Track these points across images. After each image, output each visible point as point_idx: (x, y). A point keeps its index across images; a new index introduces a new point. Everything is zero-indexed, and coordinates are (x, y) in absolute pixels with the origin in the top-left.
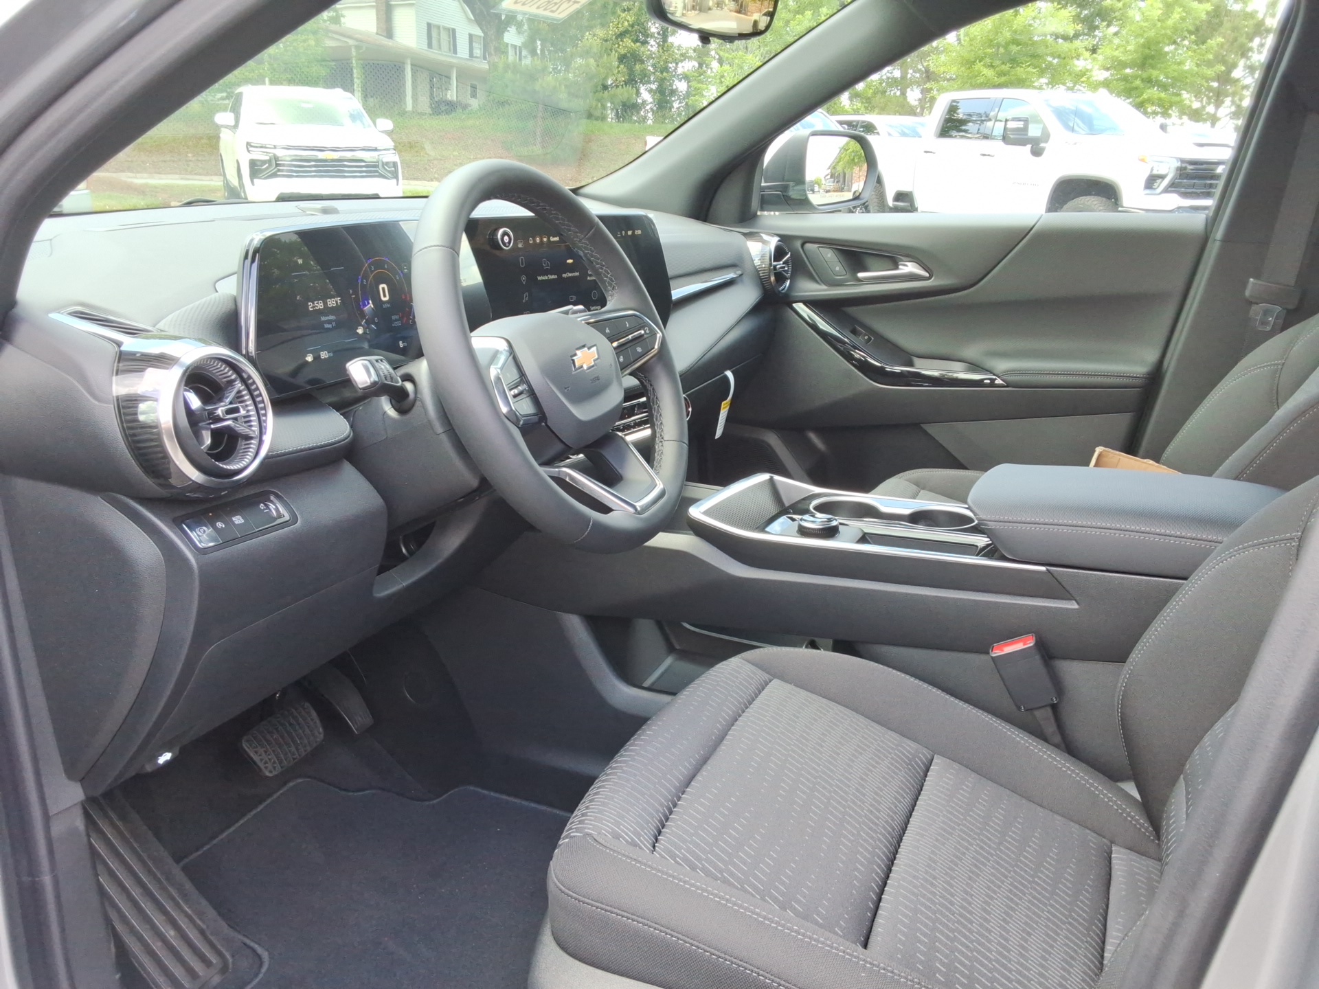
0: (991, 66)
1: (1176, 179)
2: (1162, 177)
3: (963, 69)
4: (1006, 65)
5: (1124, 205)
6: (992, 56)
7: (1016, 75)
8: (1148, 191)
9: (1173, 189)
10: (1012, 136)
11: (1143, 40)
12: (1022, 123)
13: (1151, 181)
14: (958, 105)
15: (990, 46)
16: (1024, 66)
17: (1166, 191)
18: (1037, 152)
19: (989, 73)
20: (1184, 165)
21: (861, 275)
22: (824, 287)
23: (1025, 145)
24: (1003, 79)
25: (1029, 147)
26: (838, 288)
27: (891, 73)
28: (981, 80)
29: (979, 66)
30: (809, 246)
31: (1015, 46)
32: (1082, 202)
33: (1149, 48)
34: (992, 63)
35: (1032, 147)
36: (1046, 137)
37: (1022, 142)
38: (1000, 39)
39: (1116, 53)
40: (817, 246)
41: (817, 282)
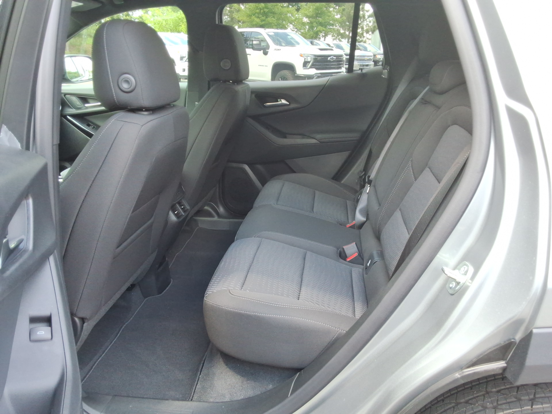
0: (258, 17)
1: (314, 63)
2: (309, 62)
3: (248, 18)
4: (264, 17)
5: (297, 73)
6: (258, 13)
7: (268, 21)
8: (304, 68)
9: (313, 67)
10: (255, 47)
11: (315, 7)
12: (258, 42)
13: (305, 64)
14: (244, 33)
15: (257, 9)
16: (270, 17)
17: (311, 67)
18: (265, 53)
19: (257, 20)
20: (316, 57)
21: (87, 105)
22: (75, 110)
23: (260, 50)
24: (263, 23)
25: (262, 51)
26: (80, 110)
27: (227, 19)
28: (254, 23)
29: (253, 17)
30: (67, 96)
31: (266, 9)
32: (283, 73)
33: (318, 10)
34: (258, 16)
35: (263, 51)
36: (268, 47)
37: (259, 50)
38: (260, 7)
39: (306, 12)
40: (69, 96)
41: (72, 108)
